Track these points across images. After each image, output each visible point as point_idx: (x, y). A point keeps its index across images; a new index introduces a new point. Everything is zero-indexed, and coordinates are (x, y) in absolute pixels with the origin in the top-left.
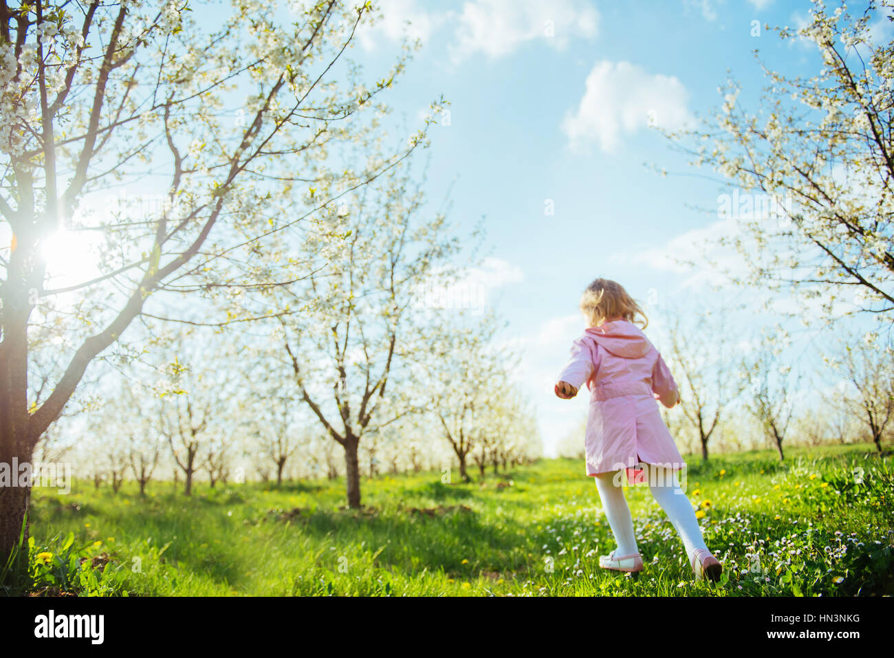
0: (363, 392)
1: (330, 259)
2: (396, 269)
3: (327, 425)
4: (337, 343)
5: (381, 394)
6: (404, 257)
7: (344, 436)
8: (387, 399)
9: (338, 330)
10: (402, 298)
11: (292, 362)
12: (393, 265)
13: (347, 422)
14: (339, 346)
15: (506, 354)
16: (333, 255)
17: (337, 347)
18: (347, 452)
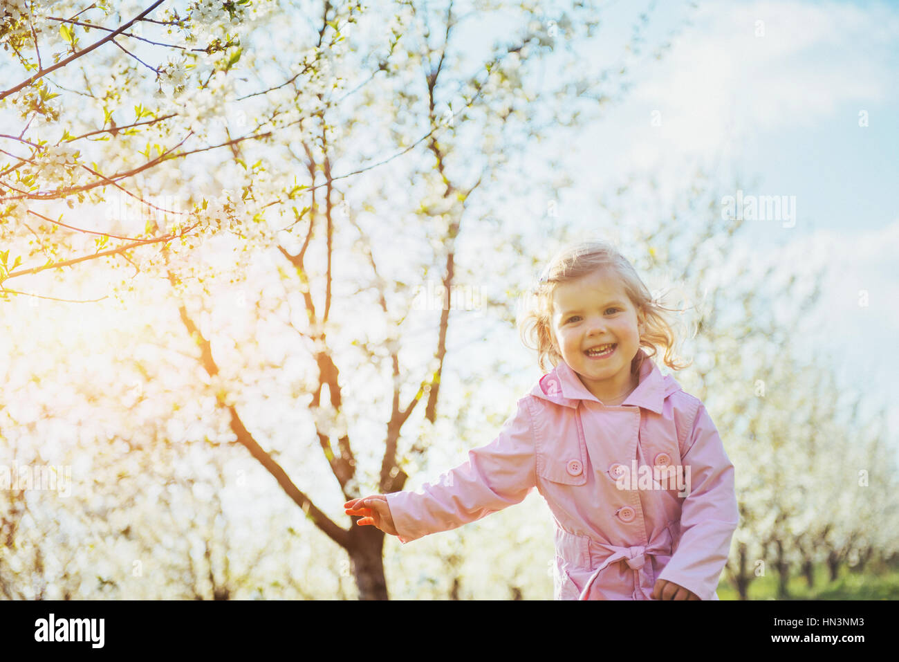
0: (387, 415)
1: (199, 119)
2: (439, 93)
3: (299, 498)
4: (307, 296)
5: (431, 414)
6: (460, 56)
7: (345, 523)
8: (444, 425)
9: (308, 260)
10: (467, 163)
11: (198, 352)
12: (432, 84)
13: (349, 488)
14: (314, 302)
15: (780, 279)
16: (203, 109)
17: (310, 307)
18: (356, 565)
